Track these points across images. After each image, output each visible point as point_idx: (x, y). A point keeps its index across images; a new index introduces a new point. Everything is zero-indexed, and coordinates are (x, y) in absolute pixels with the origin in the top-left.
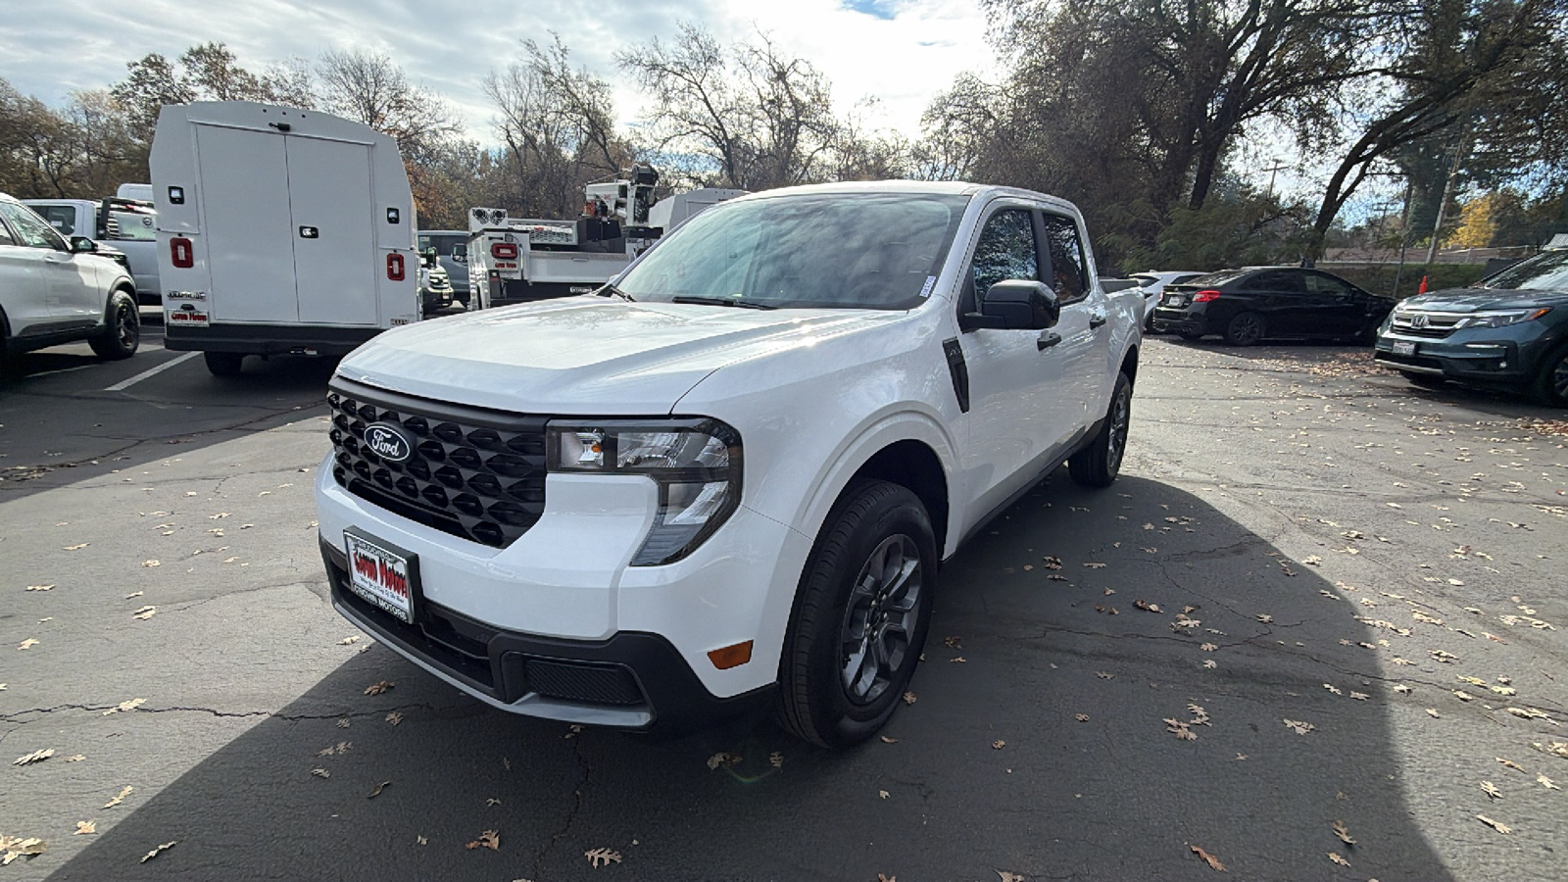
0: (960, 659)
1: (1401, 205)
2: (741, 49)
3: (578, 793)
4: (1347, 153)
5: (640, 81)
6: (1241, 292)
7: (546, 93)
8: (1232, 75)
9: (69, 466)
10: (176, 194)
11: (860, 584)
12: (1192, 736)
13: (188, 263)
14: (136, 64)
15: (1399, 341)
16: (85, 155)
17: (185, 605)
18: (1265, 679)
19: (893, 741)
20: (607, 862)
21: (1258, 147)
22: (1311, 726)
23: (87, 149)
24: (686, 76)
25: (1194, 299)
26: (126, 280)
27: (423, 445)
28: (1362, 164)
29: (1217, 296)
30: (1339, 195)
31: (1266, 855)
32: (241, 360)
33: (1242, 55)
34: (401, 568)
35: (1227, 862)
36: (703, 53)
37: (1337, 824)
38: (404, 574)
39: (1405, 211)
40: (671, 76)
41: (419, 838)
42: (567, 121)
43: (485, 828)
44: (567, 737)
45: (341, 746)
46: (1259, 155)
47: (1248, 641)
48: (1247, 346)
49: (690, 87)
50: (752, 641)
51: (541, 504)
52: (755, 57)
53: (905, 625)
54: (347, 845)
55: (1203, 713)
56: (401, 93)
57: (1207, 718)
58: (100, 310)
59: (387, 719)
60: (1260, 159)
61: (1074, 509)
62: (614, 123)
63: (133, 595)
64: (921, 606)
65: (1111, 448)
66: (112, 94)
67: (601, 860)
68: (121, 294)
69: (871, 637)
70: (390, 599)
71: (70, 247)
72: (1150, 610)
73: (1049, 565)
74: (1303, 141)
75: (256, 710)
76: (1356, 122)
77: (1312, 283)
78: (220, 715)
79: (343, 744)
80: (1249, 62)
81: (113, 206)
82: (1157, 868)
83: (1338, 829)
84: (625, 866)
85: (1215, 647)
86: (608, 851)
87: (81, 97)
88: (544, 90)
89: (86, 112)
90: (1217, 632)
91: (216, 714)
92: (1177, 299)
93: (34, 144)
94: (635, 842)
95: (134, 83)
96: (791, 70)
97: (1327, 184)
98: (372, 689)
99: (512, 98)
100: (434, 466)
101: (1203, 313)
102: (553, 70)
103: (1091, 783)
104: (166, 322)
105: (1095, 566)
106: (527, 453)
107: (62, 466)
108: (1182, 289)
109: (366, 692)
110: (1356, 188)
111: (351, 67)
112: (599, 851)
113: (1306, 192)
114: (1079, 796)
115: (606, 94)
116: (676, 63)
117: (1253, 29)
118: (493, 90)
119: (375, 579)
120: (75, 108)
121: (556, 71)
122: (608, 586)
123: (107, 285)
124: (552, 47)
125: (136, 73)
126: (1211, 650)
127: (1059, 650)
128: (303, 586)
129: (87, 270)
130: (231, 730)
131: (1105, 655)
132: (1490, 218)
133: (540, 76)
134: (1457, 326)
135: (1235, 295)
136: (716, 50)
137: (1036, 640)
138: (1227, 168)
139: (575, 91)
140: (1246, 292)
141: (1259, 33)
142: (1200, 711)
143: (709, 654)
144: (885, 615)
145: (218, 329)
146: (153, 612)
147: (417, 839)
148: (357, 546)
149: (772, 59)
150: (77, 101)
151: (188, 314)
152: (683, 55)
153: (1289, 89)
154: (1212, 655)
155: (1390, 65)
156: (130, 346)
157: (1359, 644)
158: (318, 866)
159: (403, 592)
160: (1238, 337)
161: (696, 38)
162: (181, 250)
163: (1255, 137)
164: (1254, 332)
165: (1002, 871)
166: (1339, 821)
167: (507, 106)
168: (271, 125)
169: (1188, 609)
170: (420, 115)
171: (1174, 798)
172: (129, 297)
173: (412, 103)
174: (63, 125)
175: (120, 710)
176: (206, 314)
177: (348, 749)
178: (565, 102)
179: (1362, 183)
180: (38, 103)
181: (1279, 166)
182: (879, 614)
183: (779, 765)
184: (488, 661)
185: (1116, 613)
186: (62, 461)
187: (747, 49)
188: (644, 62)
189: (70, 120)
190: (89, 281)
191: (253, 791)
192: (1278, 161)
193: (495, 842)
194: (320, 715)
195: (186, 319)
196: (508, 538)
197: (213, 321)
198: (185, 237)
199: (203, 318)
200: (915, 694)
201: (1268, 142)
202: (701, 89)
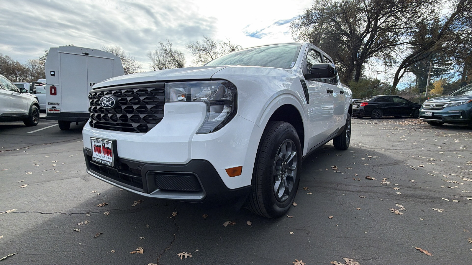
0: (310, 193)
1: (415, 83)
2: (221, 43)
3: (175, 235)
4: (399, 66)
5: (193, 52)
6: (374, 103)
7: (165, 56)
8: (363, 46)
9: (9, 151)
10: (53, 73)
11: (278, 155)
12: (401, 213)
13: (55, 94)
14: (47, 51)
15: (427, 112)
16: (31, 77)
17: (37, 184)
18: (420, 197)
19: (291, 217)
20: (186, 257)
21: (372, 66)
22: (443, 210)
23: (31, 75)
24: (206, 51)
25: (360, 105)
26: (36, 102)
27: (120, 100)
28: (404, 68)
29: (367, 104)
30: (399, 78)
31: (445, 250)
32: (70, 124)
33: (366, 40)
34: (110, 146)
35: (432, 253)
36: (211, 45)
37: (469, 239)
38: (111, 147)
39: (416, 85)
40: (202, 51)
41: (112, 250)
42: (172, 64)
43: (138, 246)
44: (171, 217)
45: (86, 222)
46: (373, 68)
47: (409, 187)
48: (378, 119)
49: (207, 54)
50: (242, 166)
51: (163, 115)
52: (226, 45)
53: (292, 175)
54: (83, 253)
55: (402, 207)
56: (124, 57)
57: (404, 208)
58: (27, 110)
59: (104, 214)
60: (373, 69)
61: (337, 155)
62: (185, 64)
63: (20, 181)
64: (297, 169)
65: (347, 137)
66: (40, 59)
67: (184, 256)
68: (34, 106)
69: (282, 178)
70: (106, 159)
71: (19, 91)
72: (372, 179)
73: (334, 168)
74: (386, 64)
75: (56, 212)
76: (401, 57)
77: (395, 100)
78: (43, 213)
79: (87, 221)
80: (368, 42)
81: (35, 84)
82: (405, 255)
83: (470, 241)
84: (194, 259)
85: (399, 189)
86: (187, 253)
87: (31, 61)
88: (165, 55)
89: (32, 65)
90: (397, 185)
91: (41, 213)
92: (355, 105)
93: (16, 74)
94: (197, 250)
95: (46, 56)
96: (236, 48)
97: (394, 75)
98: (100, 205)
99: (156, 58)
100: (123, 107)
101: (363, 109)
102: (167, 50)
103: (369, 228)
104: (47, 112)
105: (349, 168)
106: (157, 96)
107: (7, 151)
108: (356, 103)
109: (97, 206)
110: (403, 76)
111: (110, 51)
112: (183, 253)
113: (388, 77)
114: (366, 232)
115: (183, 56)
116: (203, 47)
117: (368, 32)
118: (150, 56)
119: (101, 153)
120: (29, 64)
121: (168, 50)
122: (188, 141)
123: (30, 103)
124: (167, 44)
125: (47, 53)
126: (397, 189)
127: (344, 190)
128: (80, 178)
129: (24, 98)
130: (46, 218)
131: (361, 191)
132: (441, 86)
133: (164, 52)
134: (444, 106)
135: (373, 104)
136: (214, 44)
137: (335, 188)
138: (363, 74)
139: (174, 56)
140: (375, 103)
141: (370, 33)
142: (401, 206)
143: (226, 170)
144: (286, 170)
145: (63, 114)
146: (26, 186)
147: (111, 251)
148: (95, 142)
149: (230, 46)
150: (30, 62)
151: (54, 109)
152: (205, 45)
153: (380, 49)
154: (399, 191)
155: (409, 41)
156: (36, 122)
157: (448, 187)
158: (70, 261)
159: (110, 155)
160: (375, 116)
161: (208, 40)
162: (53, 90)
163: (371, 64)
164: (379, 115)
165: (344, 257)
166: (469, 238)
167: (154, 60)
168: (83, 53)
169: (385, 179)
170: (129, 64)
171: (402, 232)
172: (37, 107)
173: (127, 60)
174: (25, 69)
175: (6, 213)
176: (59, 109)
177: (88, 223)
178: (171, 59)
179: (405, 74)
180: (18, 63)
181: (378, 73)
182: (284, 170)
183: (250, 225)
184: (141, 178)
185: (360, 180)
186: (7, 150)
187: (223, 43)
188: (194, 47)
189: (27, 67)
190: (25, 101)
191: (50, 236)
192: (378, 72)
193: (142, 251)
194: (79, 213)
195: (53, 111)
196: (150, 128)
197: (61, 112)
198: (54, 86)
199: (58, 111)
200: (296, 203)
201: (375, 65)
202: (210, 54)
